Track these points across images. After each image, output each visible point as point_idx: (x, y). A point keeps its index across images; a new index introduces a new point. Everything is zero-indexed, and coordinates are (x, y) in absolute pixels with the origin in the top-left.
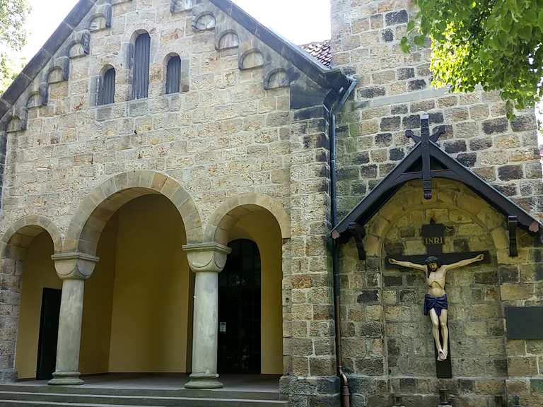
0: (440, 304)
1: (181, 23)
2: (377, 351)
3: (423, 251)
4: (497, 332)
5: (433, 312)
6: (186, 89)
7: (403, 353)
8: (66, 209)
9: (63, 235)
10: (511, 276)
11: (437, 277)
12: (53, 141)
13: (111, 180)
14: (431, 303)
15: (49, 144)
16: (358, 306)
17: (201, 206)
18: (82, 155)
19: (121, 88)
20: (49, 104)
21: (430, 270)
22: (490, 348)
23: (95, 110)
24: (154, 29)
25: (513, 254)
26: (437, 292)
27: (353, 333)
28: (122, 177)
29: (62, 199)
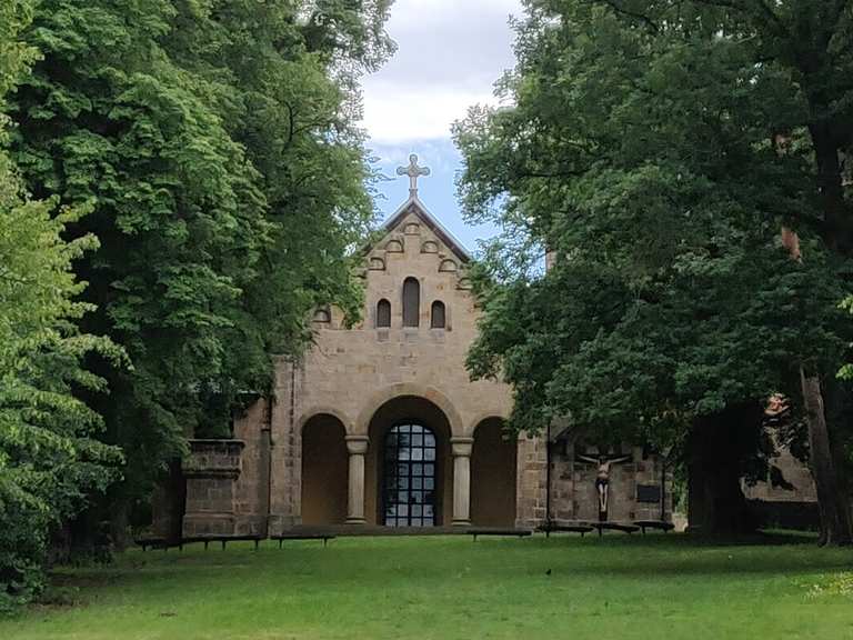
0: (605, 482)
1: (446, 278)
2: (569, 507)
3: (597, 452)
4: (631, 498)
5: (601, 486)
6: (450, 329)
7: (581, 508)
8: (355, 404)
9: (353, 423)
10: (642, 469)
11: (604, 467)
12: (338, 351)
13: (392, 387)
14: (600, 481)
15: (335, 352)
16: (560, 482)
17: (462, 413)
18: (365, 366)
19: (396, 319)
20: (333, 321)
21: (601, 463)
22: (628, 506)
23: (374, 332)
24: (423, 279)
25: (645, 458)
26: (603, 475)
27: (556, 497)
28: (400, 386)
29: (351, 396)
